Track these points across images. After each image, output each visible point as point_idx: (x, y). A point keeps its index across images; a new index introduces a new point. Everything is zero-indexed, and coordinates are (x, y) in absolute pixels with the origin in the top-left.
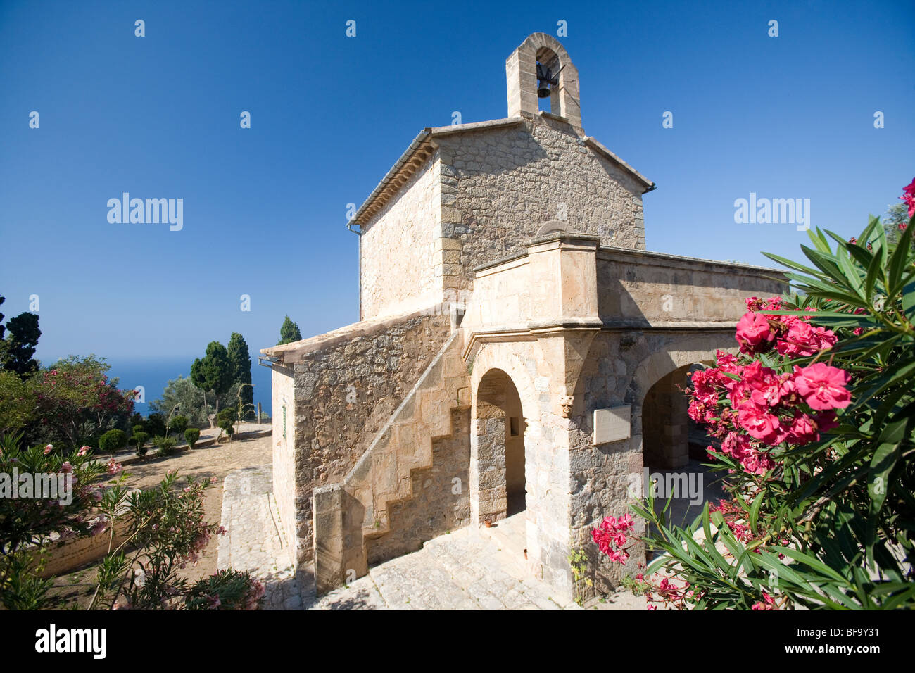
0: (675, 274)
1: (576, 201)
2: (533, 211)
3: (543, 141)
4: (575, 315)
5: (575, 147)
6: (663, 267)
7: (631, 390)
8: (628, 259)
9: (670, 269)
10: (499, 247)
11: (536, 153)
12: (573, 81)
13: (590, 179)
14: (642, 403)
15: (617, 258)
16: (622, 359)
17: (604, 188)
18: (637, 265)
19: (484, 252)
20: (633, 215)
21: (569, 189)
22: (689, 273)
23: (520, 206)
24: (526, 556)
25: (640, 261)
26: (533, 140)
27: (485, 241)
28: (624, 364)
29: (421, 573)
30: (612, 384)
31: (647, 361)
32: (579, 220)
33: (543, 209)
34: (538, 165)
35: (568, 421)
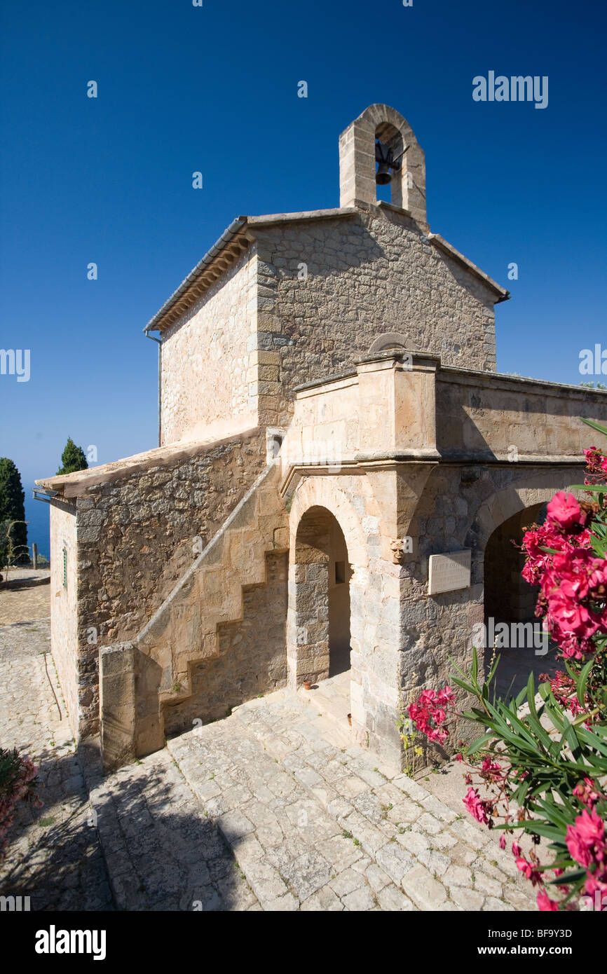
0: (527, 400)
1: (417, 310)
2: (366, 321)
3: (380, 238)
4: (409, 446)
5: (418, 246)
6: (514, 391)
7: (472, 533)
8: (472, 382)
9: (521, 394)
10: (325, 362)
11: (371, 251)
12: (418, 166)
13: (435, 285)
14: (484, 548)
15: (461, 380)
16: (464, 497)
17: (451, 295)
18: (483, 388)
19: (308, 368)
20: (482, 328)
21: (410, 296)
22: (543, 399)
23: (351, 315)
24: (350, 721)
25: (487, 384)
26: (369, 235)
27: (309, 355)
28: (465, 503)
29: (228, 744)
30: (450, 526)
31: (492, 499)
32: (420, 333)
33: (379, 319)
34: (374, 266)
35: (399, 567)
